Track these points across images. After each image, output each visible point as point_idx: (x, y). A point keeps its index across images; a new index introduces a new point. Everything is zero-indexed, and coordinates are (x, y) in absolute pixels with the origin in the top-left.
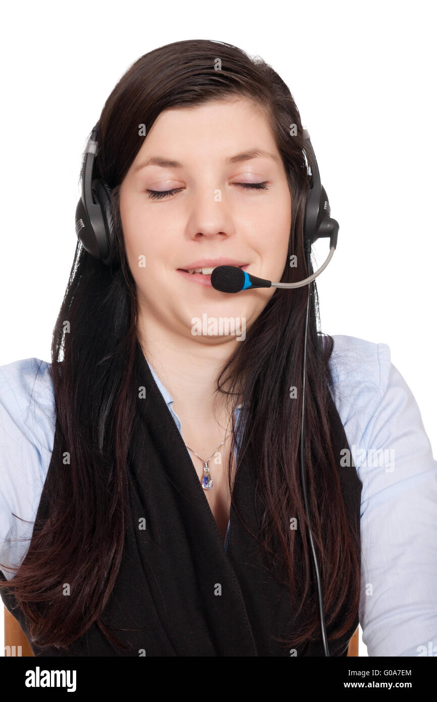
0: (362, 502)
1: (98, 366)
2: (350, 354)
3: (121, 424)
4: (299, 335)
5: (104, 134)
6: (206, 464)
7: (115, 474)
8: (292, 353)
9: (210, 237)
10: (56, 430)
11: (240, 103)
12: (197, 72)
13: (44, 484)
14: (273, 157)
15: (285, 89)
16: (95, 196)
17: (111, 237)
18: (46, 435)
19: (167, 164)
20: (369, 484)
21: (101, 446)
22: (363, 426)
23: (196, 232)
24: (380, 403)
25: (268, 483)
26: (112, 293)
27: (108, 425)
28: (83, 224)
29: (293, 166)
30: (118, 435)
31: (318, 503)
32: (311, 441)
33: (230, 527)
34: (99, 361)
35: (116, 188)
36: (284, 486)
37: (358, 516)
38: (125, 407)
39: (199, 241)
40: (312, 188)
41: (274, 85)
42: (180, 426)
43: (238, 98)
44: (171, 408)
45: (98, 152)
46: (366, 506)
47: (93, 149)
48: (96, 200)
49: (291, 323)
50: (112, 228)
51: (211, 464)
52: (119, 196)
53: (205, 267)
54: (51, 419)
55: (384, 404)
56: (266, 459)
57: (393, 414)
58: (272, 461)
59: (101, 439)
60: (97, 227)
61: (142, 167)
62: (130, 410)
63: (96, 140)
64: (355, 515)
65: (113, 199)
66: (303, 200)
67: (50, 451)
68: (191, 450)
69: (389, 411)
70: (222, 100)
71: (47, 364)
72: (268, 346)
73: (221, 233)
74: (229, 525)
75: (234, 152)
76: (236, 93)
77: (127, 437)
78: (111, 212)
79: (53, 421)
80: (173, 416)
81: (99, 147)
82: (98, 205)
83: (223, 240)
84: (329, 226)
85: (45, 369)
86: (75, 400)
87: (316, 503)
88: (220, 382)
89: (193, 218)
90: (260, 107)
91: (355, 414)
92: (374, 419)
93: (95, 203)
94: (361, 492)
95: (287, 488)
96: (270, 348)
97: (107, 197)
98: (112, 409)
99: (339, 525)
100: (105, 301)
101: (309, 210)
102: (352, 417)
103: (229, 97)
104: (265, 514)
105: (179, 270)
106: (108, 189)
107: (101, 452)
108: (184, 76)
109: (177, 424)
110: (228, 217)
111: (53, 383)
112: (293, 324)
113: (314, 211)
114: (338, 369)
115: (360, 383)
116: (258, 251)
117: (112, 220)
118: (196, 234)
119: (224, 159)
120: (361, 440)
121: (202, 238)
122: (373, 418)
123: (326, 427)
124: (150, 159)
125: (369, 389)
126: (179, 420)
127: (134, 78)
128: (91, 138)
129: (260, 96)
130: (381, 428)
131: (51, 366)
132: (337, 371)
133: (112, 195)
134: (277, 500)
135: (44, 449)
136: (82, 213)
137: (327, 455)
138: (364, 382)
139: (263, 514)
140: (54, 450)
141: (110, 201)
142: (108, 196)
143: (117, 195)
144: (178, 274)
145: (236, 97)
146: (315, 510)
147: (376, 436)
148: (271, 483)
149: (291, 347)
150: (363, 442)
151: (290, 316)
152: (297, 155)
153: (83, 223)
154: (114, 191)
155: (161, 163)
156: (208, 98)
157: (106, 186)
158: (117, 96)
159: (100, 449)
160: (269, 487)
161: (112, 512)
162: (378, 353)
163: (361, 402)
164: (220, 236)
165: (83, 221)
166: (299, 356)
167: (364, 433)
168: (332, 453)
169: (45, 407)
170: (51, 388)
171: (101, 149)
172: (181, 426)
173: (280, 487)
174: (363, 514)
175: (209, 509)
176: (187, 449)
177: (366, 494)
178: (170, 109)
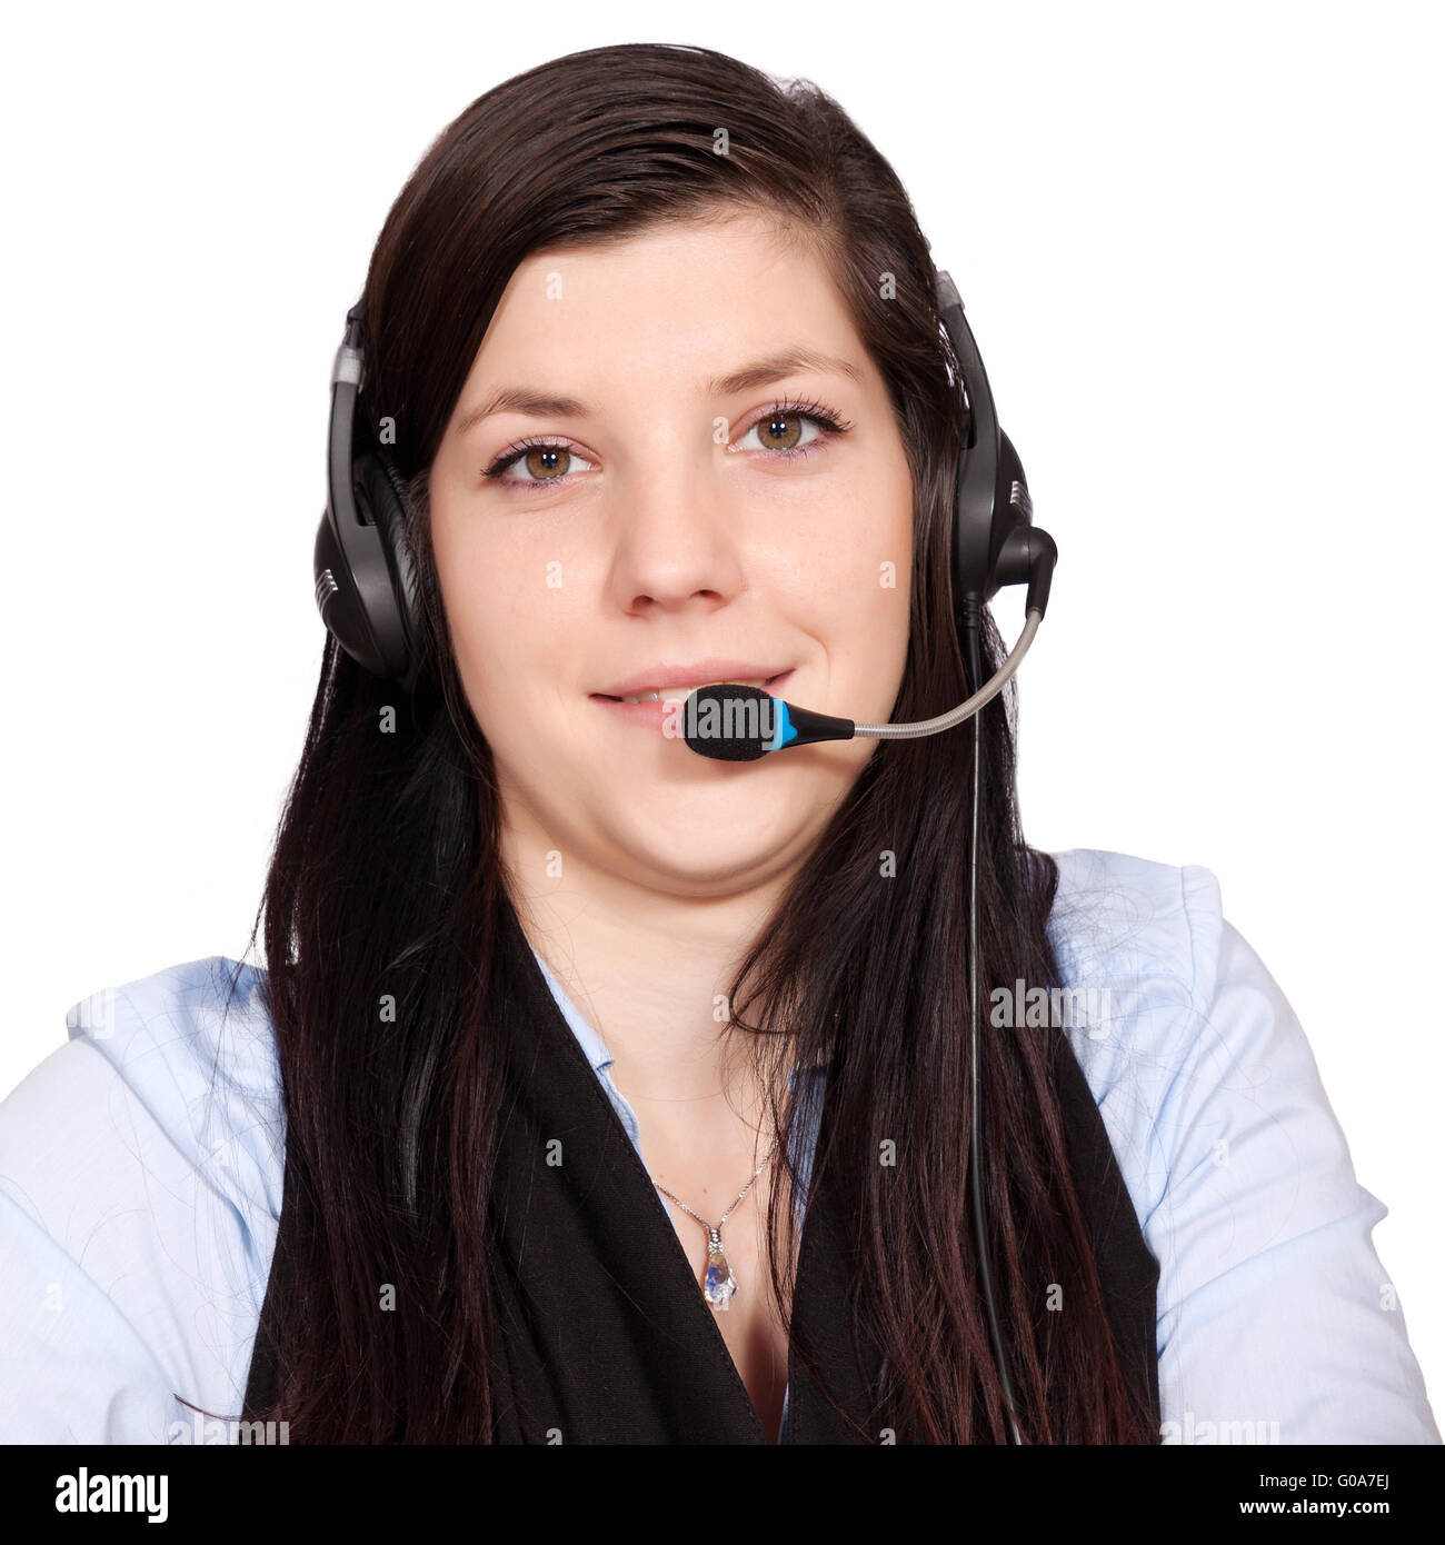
0: (1159, 1315)
1: (394, 970)
2: (1108, 902)
3: (464, 1130)
4: (952, 863)
5: (374, 330)
6: (711, 1233)
7: (453, 1273)
8: (934, 915)
9: (674, 606)
10: (287, 1156)
11: (742, 223)
12: (616, 143)
13: (260, 1308)
14: (848, 370)
15: (880, 171)
16: (364, 502)
17: (411, 616)
18: (262, 1172)
19: (545, 407)
20: (1177, 1262)
21: (411, 1194)
22: (1153, 1099)
23: (631, 595)
24: (1197, 1036)
25: (885, 1283)
26: (426, 769)
27: (425, 1138)
28: (333, 583)
29: (915, 391)
30: (455, 1164)
31: (1035, 1332)
32: (1008, 1157)
33: (789, 1405)
34: (394, 960)
35: (421, 475)
36: (931, 1290)
37: (1152, 1355)
38: (473, 1080)
39: (646, 619)
40: (971, 444)
41: (849, 161)
42: (634, 1128)
43: (736, 211)
44: (607, 1079)
45: (366, 380)
46: (1172, 1324)
47: (351, 372)
48: (368, 516)
49: (926, 829)
50: (413, 590)
51: (726, 1233)
52: (427, 498)
53: (666, 688)
54: (274, 1126)
55: (1208, 1036)
56: (876, 1216)
57: (1235, 1064)
58: (895, 1222)
59: (411, 1178)
60: (372, 587)
61: (476, 418)
62: (489, 1089)
63: (358, 346)
64: (1145, 1355)
65: (411, 508)
66: (947, 482)
67: (274, 1216)
68: (668, 1195)
69: (1222, 1057)
70: (690, 217)
71: (256, 971)
72: (862, 899)
73: (705, 593)
74: (787, 1398)
75: (732, 364)
76: (731, 195)
77: (483, 1164)
78: (409, 548)
79: (279, 1131)
80: (614, 1102)
81: (367, 365)
82: (372, 530)
83: (714, 610)
84: (1025, 550)
85: (249, 989)
86: (333, 1072)
87: (1030, 1331)
88: (735, 1004)
89: (623, 554)
90: (800, 230)
91: (1129, 1067)
92: (1183, 1081)
93: (363, 522)
94: (1156, 1288)
95: (940, 1297)
96: (869, 905)
97: (395, 505)
98: (434, 1093)
99: (1099, 1391)
100: (407, 791)
101: (963, 506)
102: (1122, 1076)
103: (709, 208)
104: (884, 1366)
105: (596, 696)
106: (398, 482)
107: (413, 1212)
108: (578, 158)
109: (626, 1123)
110: (722, 548)
111: (273, 1023)
112: (932, 837)
113: (982, 509)
114: (1074, 944)
115: (1136, 981)
116: (817, 635)
117: (411, 566)
118: (634, 597)
119: (703, 385)
120: (1151, 1141)
121: (653, 609)
122: (1180, 1078)
123: (1051, 1120)
124: (496, 397)
125: (1162, 996)
126: (632, 1112)
127: (448, 166)
128: (347, 342)
129: (799, 201)
130: (1206, 1104)
131: (267, 978)
132: (1070, 950)
133: (410, 496)
134: (916, 1328)
135: (255, 1211)
136: (330, 553)
137: (1056, 1194)
138: (1148, 977)
139: (878, 1368)
140: (282, 1213)
141: (404, 515)
142: (399, 501)
143: (423, 496)
144: (595, 708)
145: (729, 209)
146: (1029, 1353)
147: (1193, 1126)
148: (893, 1283)
149: (928, 901)
150: (1156, 1141)
151: (922, 810)
152: (920, 358)
153: (335, 579)
154: (415, 486)
155: (528, 406)
156: (648, 213)
157: (393, 472)
158: (403, 221)
159: (407, 1206)
160: (887, 1294)
161: (450, 1378)
162: (1183, 894)
163: (1143, 1036)
164: (703, 602)
165: (332, 573)
166: (954, 922)
167: (1159, 1119)
168: (1070, 1187)
169: (253, 1094)
170: (270, 1039)
171: (370, 370)
172: (639, 1128)
173: (920, 1294)
174: (1163, 1349)
175: (727, 1356)
176: (658, 1192)
177: (1170, 1293)
178: (544, 253)
